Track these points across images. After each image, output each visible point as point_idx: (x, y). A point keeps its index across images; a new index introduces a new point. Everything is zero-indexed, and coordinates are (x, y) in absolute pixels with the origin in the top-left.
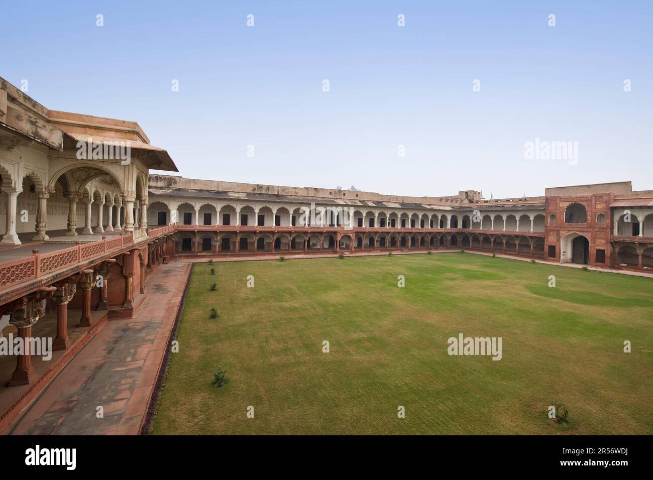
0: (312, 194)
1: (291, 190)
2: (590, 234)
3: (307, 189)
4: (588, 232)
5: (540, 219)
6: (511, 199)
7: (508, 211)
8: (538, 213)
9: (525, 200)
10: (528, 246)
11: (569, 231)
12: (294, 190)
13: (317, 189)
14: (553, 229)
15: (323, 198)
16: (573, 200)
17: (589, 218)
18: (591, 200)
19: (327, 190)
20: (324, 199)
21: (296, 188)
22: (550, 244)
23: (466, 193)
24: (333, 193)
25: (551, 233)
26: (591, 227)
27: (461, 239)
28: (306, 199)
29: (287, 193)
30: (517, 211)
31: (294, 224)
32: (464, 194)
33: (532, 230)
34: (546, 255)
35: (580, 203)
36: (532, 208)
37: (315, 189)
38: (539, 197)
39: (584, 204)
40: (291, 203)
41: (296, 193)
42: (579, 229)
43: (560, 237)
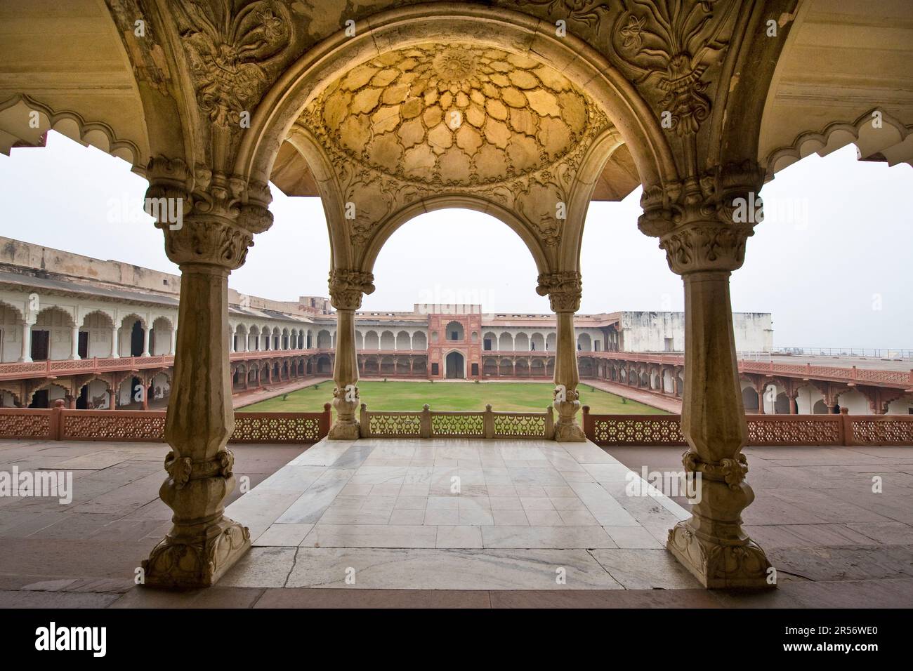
0: (128, 278)
1: (80, 263)
2: (467, 350)
3: (119, 265)
4: (465, 348)
5: (419, 336)
6: (376, 313)
7: (384, 326)
8: (417, 330)
9: (393, 314)
10: (408, 367)
11: (450, 348)
12: (87, 265)
13: (139, 268)
14: (437, 346)
15: (152, 290)
16: (451, 318)
17: (466, 335)
18: (467, 319)
19: (158, 274)
20: (155, 294)
21: (91, 260)
22: (433, 362)
23: (313, 300)
24: (170, 283)
25: (434, 350)
26: (467, 344)
27: (316, 364)
28: (115, 291)
29: (68, 268)
30: (395, 326)
31: (83, 352)
32: (309, 300)
33: (411, 348)
34: (430, 373)
35: (459, 321)
36: (411, 324)
37: (136, 268)
38: (409, 313)
39: (461, 322)
40: (80, 297)
41: (91, 271)
42: (459, 346)
43: (442, 354)
